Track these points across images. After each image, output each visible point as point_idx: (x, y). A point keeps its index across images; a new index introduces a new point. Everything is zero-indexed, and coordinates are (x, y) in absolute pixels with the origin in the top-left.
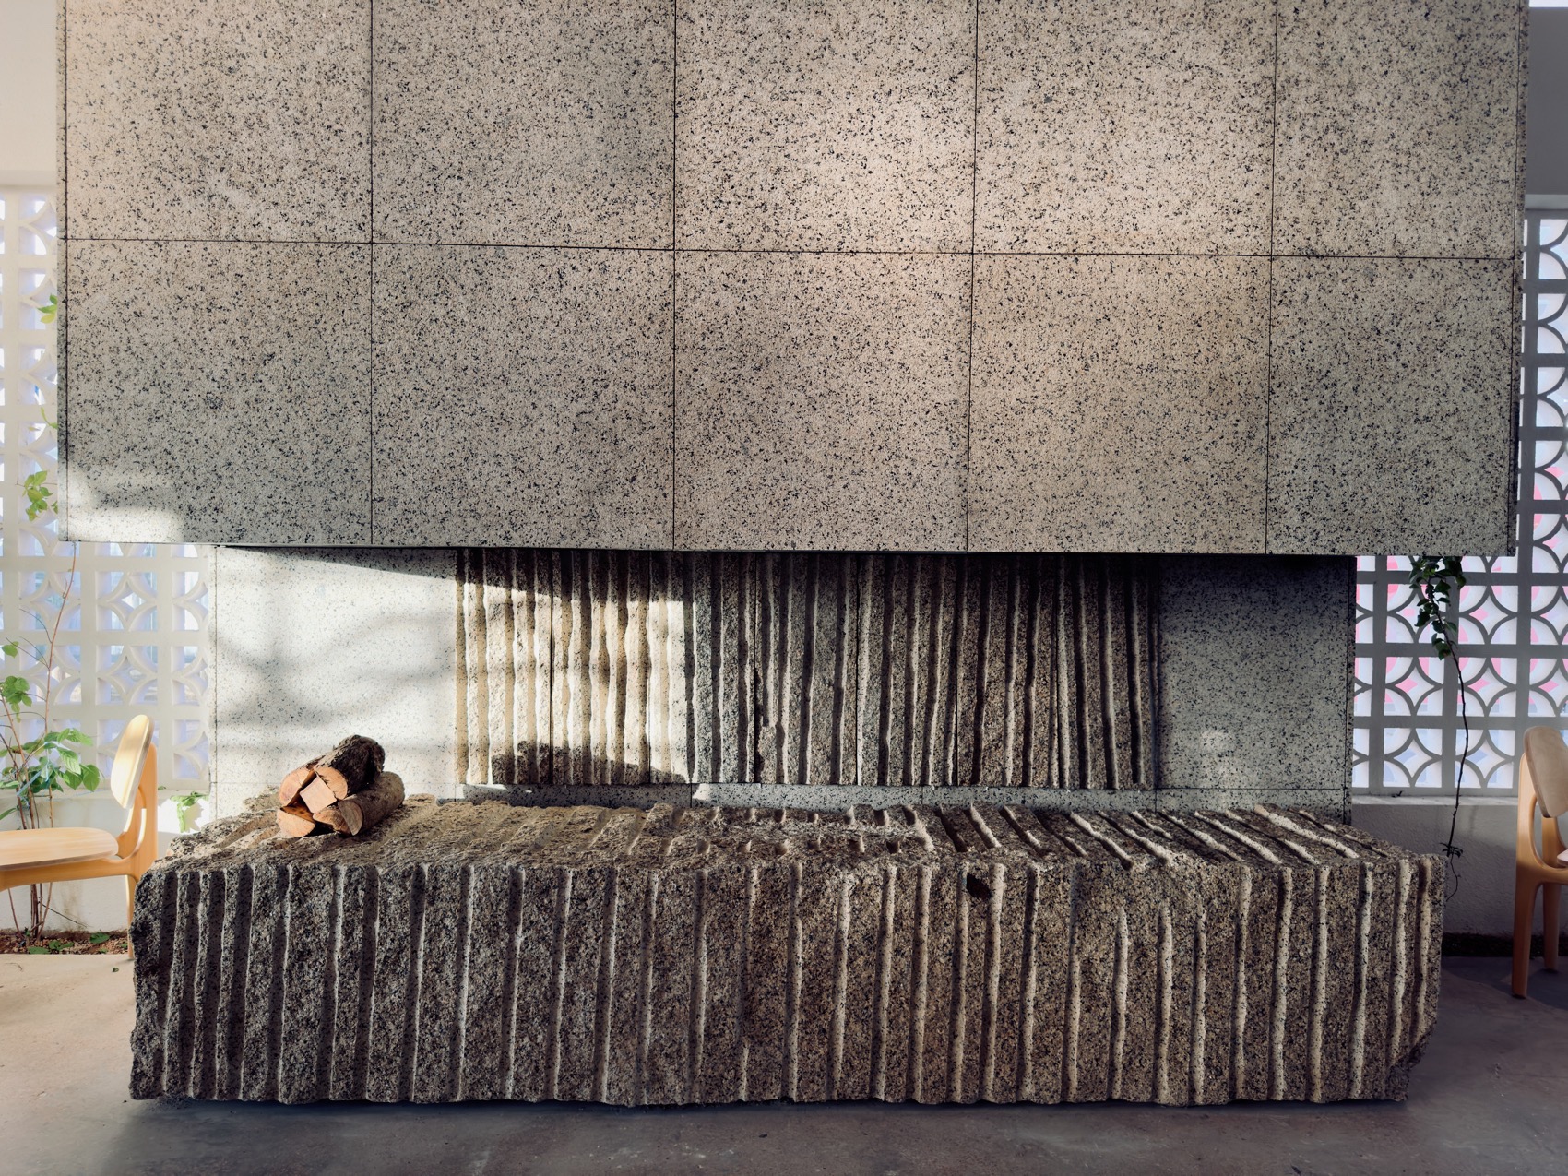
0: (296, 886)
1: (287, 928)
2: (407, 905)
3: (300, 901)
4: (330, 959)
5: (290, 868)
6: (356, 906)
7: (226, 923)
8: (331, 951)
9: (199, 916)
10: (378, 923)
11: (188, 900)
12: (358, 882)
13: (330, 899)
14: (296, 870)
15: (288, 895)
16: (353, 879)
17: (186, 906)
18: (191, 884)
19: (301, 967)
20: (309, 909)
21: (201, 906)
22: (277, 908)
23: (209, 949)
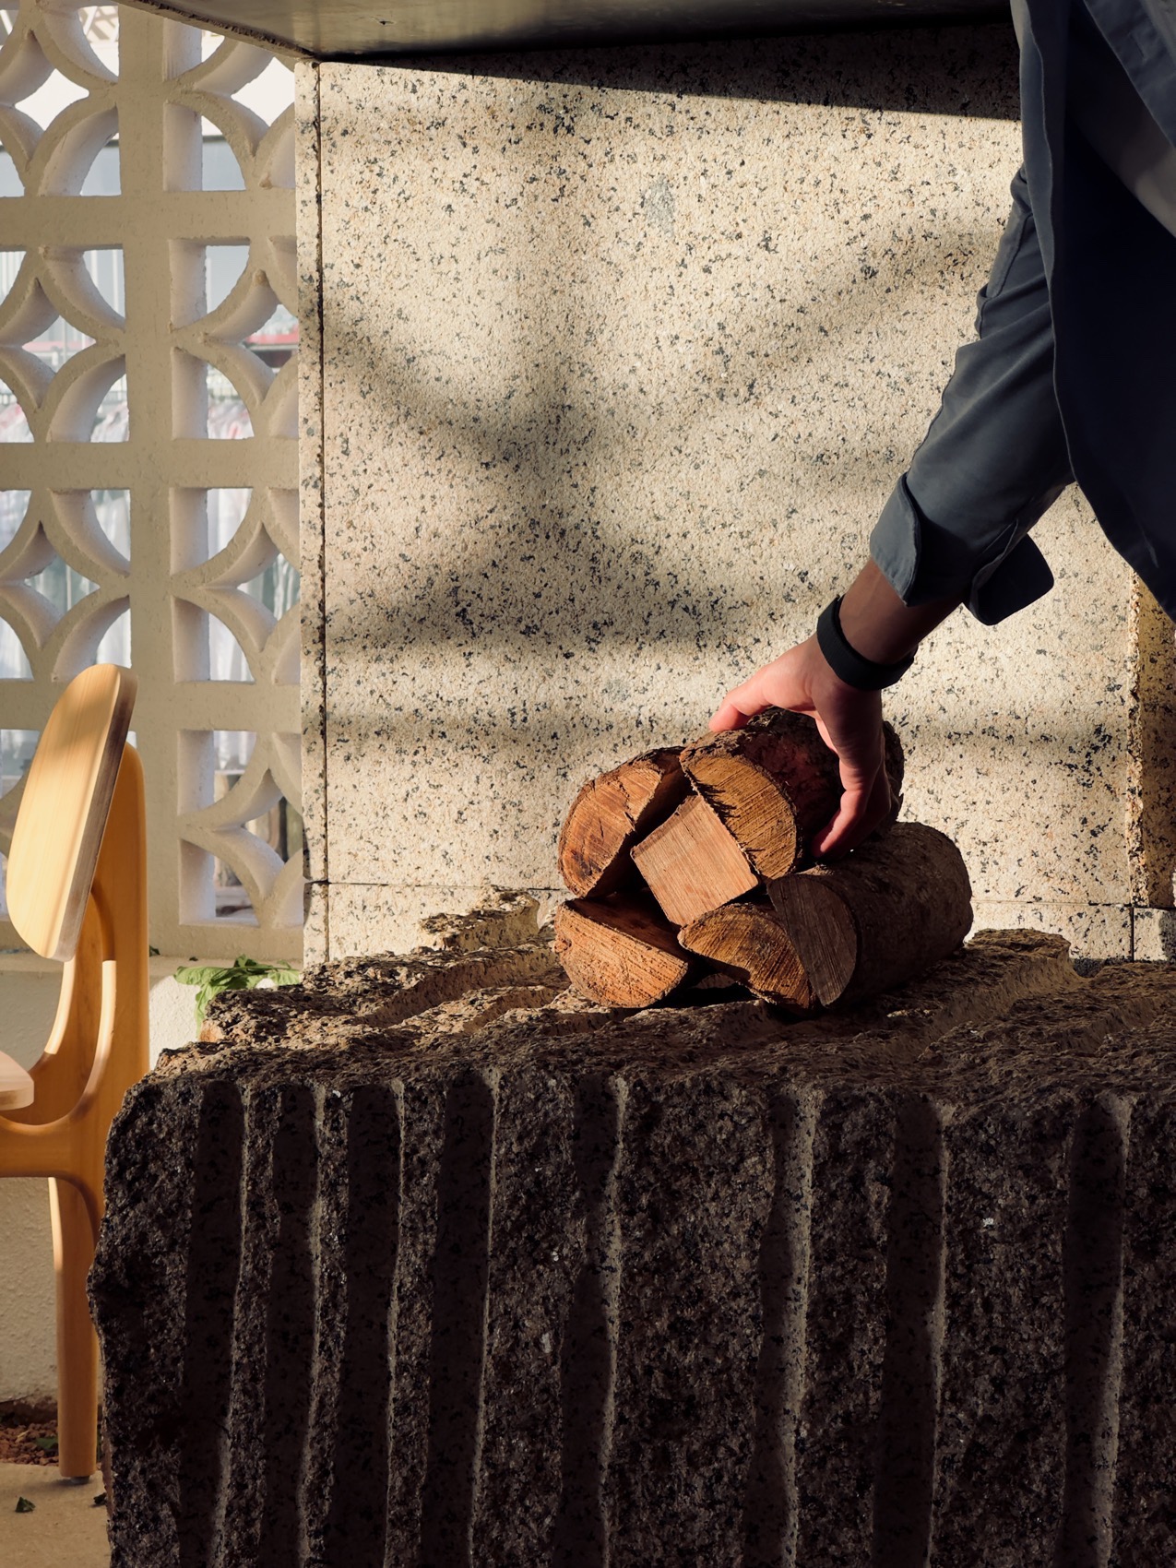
0: (642, 1155)
1: (613, 1309)
2: (1055, 1249)
3: (654, 1212)
4: (767, 1439)
5: (622, 1087)
6: (861, 1243)
7: (403, 1276)
8: (771, 1411)
9: (316, 1247)
10: (939, 1315)
11: (277, 1185)
12: (866, 1150)
13: (762, 1210)
14: (641, 1095)
15: (613, 1188)
16: (847, 1139)
17: (271, 1205)
18: (287, 1128)
19: (663, 1459)
20: (689, 1243)
21: (320, 1208)
22: (576, 1233)
23: (346, 1372)
